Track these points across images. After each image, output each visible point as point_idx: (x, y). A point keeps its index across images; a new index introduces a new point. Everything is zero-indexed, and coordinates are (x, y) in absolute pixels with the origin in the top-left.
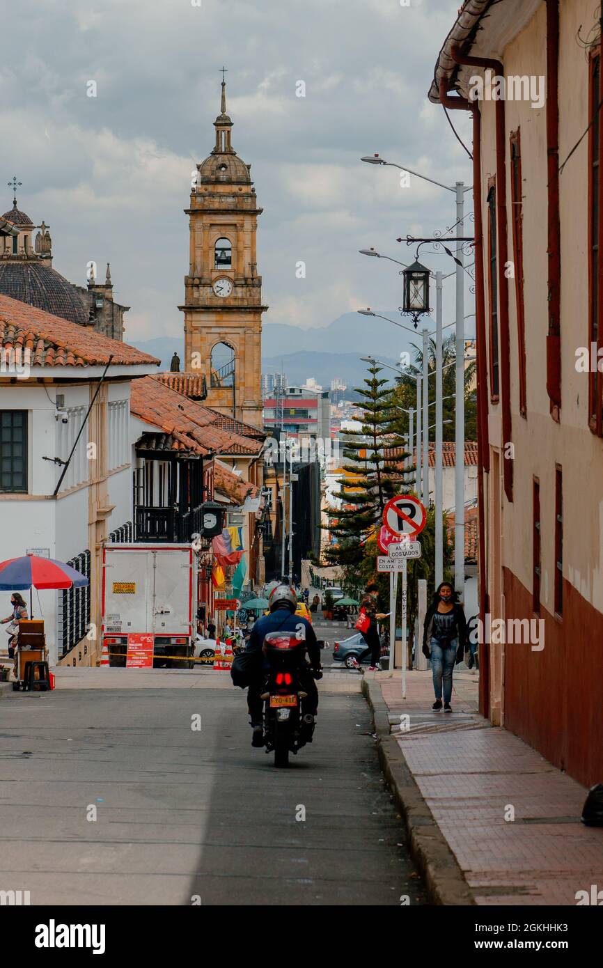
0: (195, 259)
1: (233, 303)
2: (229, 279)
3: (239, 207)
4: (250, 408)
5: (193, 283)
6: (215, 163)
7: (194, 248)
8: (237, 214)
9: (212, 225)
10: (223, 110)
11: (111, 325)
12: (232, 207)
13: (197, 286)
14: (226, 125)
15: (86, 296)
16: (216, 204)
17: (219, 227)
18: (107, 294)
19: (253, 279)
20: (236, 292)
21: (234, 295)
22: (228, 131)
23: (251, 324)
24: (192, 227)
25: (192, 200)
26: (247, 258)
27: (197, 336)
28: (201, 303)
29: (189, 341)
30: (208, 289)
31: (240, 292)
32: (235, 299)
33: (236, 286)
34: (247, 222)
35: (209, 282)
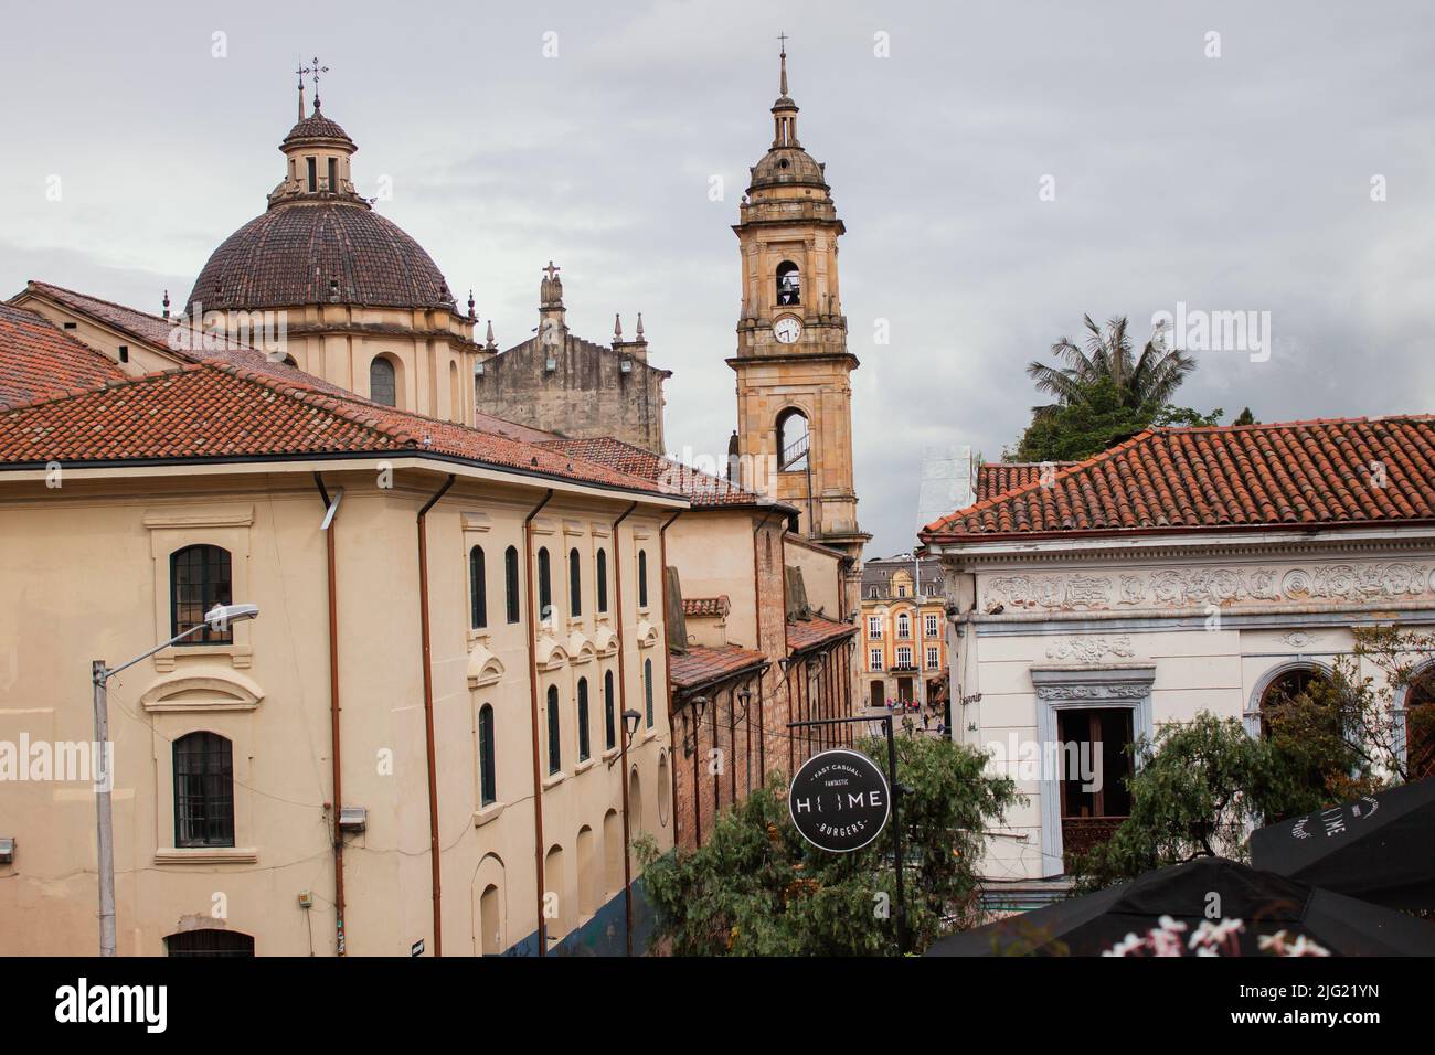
0: (749, 295)
1: (802, 351)
2: (796, 317)
3: (808, 216)
4: (832, 499)
5: (747, 327)
6: (773, 160)
7: (747, 279)
8: (804, 226)
9: (770, 244)
10: (784, 92)
11: (643, 396)
12: (797, 217)
13: (752, 330)
14: (788, 109)
15: (609, 358)
16: (774, 214)
17: (780, 247)
18: (640, 356)
19: (830, 317)
20: (806, 335)
21: (803, 339)
22: (792, 119)
23: (830, 379)
24: (743, 250)
25: (742, 213)
26: (821, 287)
27: (753, 400)
28: (757, 353)
29: (742, 407)
30: (768, 334)
31: (813, 335)
32: (805, 345)
33: (805, 327)
34: (821, 238)
35: (768, 323)
